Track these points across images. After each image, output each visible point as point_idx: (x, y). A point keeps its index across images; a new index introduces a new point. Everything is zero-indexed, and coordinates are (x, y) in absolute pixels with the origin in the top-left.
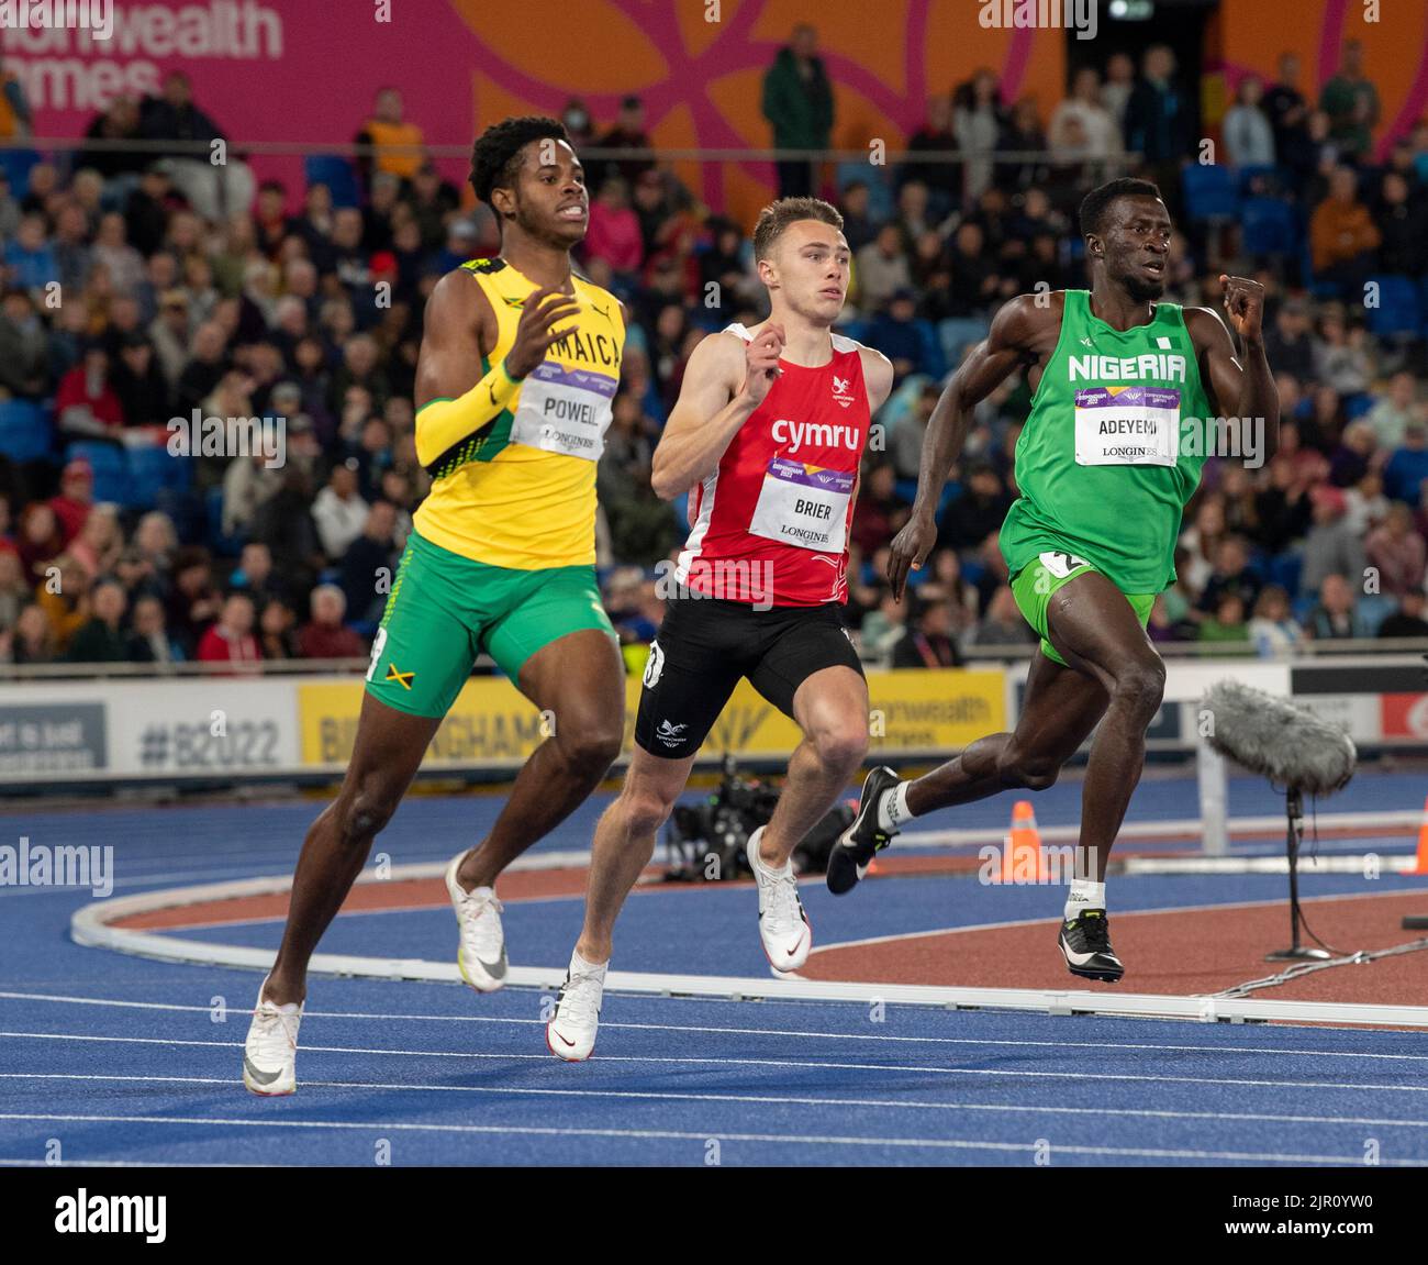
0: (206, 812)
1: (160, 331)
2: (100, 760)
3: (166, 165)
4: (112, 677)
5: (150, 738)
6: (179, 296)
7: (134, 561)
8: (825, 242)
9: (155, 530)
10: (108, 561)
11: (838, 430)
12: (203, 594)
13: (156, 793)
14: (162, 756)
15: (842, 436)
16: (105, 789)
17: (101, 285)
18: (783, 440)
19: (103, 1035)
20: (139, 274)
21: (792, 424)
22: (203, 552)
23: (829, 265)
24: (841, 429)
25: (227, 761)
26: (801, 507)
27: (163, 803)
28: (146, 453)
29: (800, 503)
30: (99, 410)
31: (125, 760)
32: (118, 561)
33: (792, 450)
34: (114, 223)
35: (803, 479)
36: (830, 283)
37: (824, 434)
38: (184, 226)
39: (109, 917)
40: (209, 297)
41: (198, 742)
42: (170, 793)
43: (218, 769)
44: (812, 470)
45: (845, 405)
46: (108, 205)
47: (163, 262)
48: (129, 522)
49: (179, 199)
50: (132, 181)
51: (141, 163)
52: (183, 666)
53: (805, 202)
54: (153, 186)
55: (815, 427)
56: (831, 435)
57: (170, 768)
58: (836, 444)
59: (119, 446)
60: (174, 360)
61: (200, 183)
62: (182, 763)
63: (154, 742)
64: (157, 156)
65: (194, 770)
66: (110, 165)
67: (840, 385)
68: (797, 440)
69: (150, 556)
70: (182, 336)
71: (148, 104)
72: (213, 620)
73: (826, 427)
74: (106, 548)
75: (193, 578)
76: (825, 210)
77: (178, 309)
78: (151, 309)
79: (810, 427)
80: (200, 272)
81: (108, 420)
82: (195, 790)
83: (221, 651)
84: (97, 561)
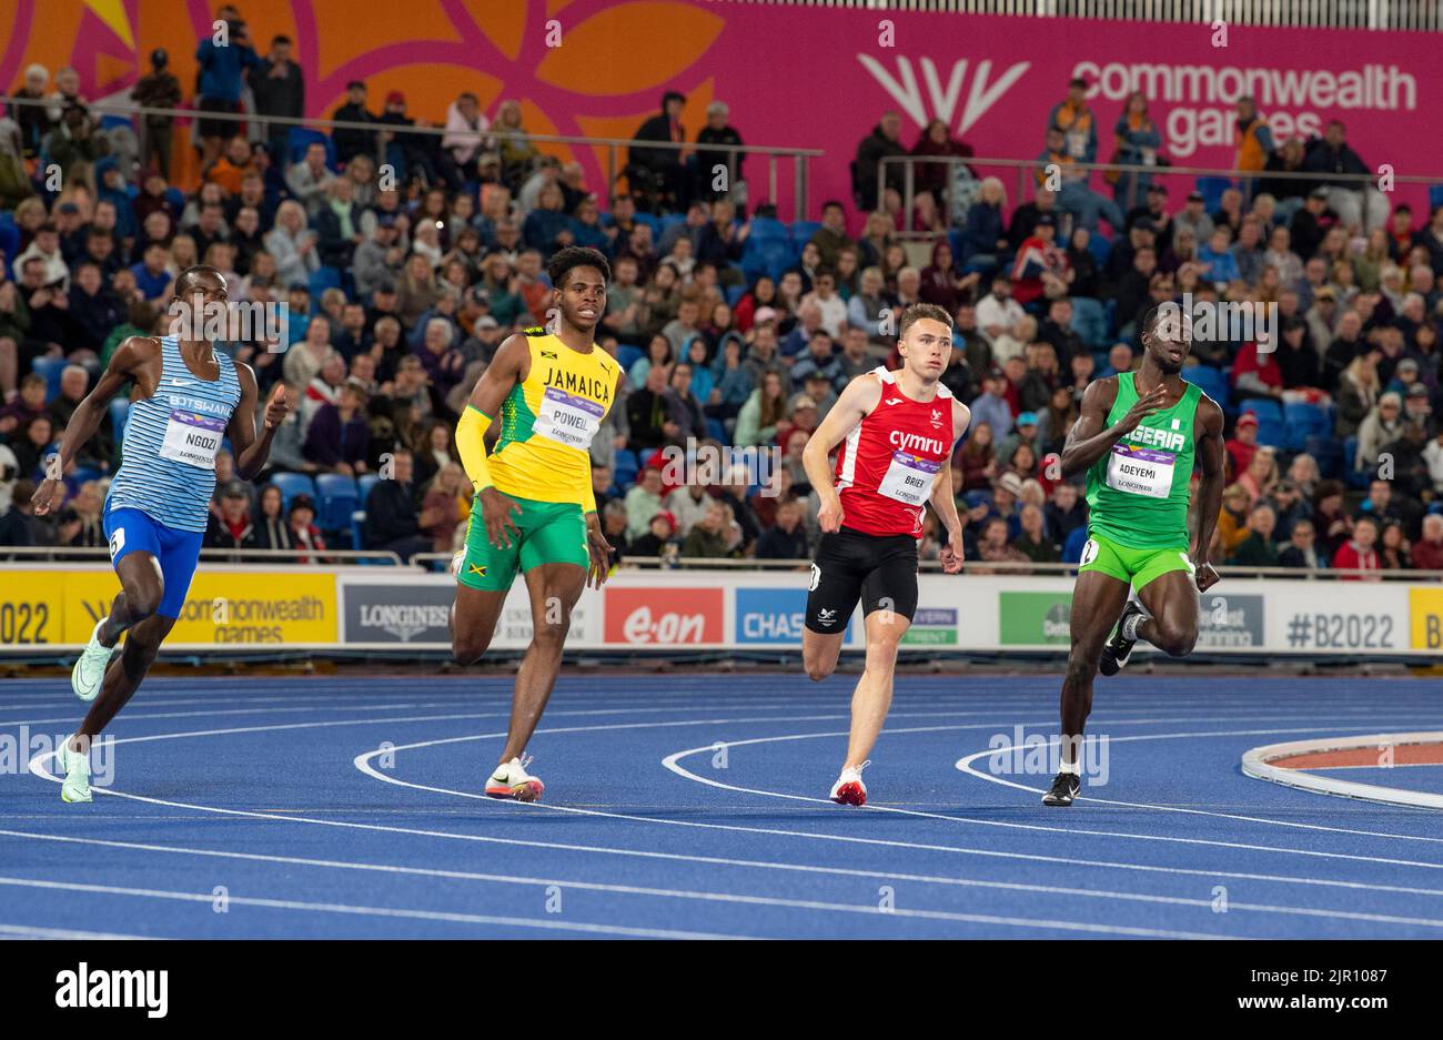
0: (1337, 681)
1: (1312, 315)
2: (1258, 640)
3: (1324, 191)
4: (1267, 576)
5: (1295, 625)
6: (1329, 290)
7: (1287, 490)
8: (932, 334)
9: (1304, 467)
10: (1267, 489)
11: (930, 441)
12: (1338, 516)
13: (1299, 666)
14: (1304, 638)
15: (931, 446)
16: (1261, 661)
17: (1270, 281)
18: (896, 442)
19: (1271, 846)
20: (1300, 274)
21: (902, 434)
22: (1338, 484)
23: (934, 346)
24: (932, 441)
25: (1353, 645)
26: (909, 480)
27: (1305, 673)
28: (1298, 407)
29: (908, 478)
30: (1264, 375)
31: (1277, 639)
32: (1275, 488)
33: (901, 449)
34: (1282, 233)
35: (913, 465)
36: (934, 359)
37: (921, 442)
38: (1335, 237)
39: (1268, 758)
40: (1351, 290)
41: (1332, 629)
42: (1310, 666)
43: (1347, 650)
44: (918, 459)
45: (937, 427)
46: (1278, 221)
47: (1317, 264)
48: (1284, 460)
49: (1333, 217)
50: (1299, 203)
51: (1305, 189)
52: (1325, 571)
53: (928, 307)
54: (1314, 206)
55: (917, 437)
56: (925, 444)
57: (1310, 647)
58: (927, 450)
59: (1280, 402)
60: (1323, 337)
61: (1349, 204)
62: (1318, 644)
63: (1299, 627)
64: (1319, 183)
65: (1329, 649)
66: (1280, 190)
67: (936, 415)
68: (903, 444)
69: (1299, 486)
70: (1329, 321)
71: (1312, 144)
72: (1346, 536)
73: (923, 439)
74: (1267, 479)
75: (1331, 504)
76: (939, 313)
77: (1327, 299)
78: (1308, 300)
79: (913, 437)
80: (1345, 272)
81: (1272, 385)
82: (1329, 663)
83: (1352, 561)
84: (1260, 491)
